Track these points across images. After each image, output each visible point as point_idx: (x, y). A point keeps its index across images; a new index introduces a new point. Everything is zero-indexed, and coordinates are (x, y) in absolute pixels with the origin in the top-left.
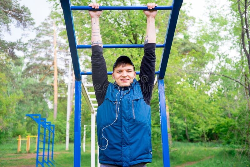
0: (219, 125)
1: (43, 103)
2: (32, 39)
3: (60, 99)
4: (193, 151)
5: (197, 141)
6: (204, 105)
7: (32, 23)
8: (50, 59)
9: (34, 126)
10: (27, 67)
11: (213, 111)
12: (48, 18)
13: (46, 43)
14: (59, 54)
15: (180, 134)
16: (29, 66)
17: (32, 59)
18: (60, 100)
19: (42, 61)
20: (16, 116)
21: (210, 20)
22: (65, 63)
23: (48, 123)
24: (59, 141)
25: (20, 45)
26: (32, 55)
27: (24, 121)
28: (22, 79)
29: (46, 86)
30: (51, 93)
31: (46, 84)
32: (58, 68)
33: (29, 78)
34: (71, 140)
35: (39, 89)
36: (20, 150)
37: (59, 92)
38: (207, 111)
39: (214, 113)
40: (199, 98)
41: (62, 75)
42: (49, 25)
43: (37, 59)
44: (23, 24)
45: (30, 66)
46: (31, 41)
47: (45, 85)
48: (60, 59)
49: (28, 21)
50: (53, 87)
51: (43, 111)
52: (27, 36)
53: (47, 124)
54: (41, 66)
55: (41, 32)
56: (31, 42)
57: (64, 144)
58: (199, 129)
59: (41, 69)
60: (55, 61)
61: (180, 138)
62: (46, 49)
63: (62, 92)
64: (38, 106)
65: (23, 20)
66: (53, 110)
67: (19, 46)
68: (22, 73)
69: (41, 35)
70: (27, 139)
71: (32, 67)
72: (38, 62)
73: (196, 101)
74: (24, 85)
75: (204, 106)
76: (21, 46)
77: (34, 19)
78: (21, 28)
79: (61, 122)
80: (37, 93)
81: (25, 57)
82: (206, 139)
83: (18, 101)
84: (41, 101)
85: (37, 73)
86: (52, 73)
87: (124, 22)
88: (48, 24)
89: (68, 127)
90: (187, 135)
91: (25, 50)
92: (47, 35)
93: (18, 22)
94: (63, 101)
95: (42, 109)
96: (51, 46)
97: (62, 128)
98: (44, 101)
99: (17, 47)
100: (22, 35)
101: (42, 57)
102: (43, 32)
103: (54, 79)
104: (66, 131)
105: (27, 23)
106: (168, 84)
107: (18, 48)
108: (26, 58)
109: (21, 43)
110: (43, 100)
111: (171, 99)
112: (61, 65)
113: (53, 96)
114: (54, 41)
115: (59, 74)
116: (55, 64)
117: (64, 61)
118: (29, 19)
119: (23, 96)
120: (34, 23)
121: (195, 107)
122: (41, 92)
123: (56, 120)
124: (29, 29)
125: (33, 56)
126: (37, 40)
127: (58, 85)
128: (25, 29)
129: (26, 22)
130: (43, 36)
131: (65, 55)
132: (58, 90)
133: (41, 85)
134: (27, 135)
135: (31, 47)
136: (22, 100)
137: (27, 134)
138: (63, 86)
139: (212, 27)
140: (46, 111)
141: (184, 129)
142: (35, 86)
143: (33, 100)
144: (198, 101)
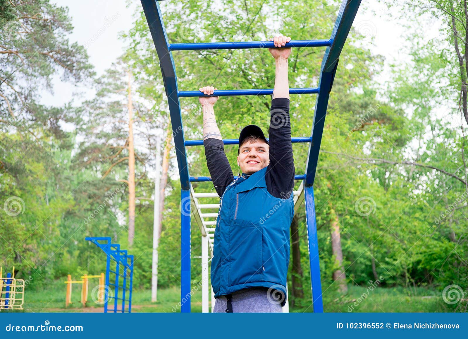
0: (431, 255)
1: (109, 215)
2: (88, 100)
3: (139, 207)
4: (385, 302)
5: (394, 285)
6: (400, 218)
7: (90, 73)
8: (122, 136)
9: (93, 257)
10: (79, 151)
11: (417, 228)
12: (118, 61)
13: (114, 107)
14: (137, 125)
15: (362, 272)
16: (83, 148)
17: (89, 136)
18: (140, 210)
19: (106, 138)
20: (60, 239)
21: (412, 60)
22: (148, 142)
23: (122, 252)
24: (138, 285)
25: (69, 113)
26: (89, 128)
27: (75, 249)
28: (72, 172)
29: (115, 184)
30: (122, 198)
31: (115, 181)
32: (136, 152)
33: (84, 170)
34: (160, 284)
35: (102, 191)
36: (70, 302)
37: (138, 195)
38: (405, 230)
39: (418, 233)
40: (392, 206)
41: (143, 164)
42: (120, 74)
43: (99, 136)
44: (75, 75)
45: (86, 148)
46: (87, 103)
47: (112, 182)
48: (138, 134)
49: (84, 70)
50: (126, 185)
51: (108, 230)
52: (82, 97)
53: (121, 254)
54: (104, 149)
55: (104, 86)
56: (88, 105)
57: (149, 291)
58: (395, 263)
59: (105, 155)
60: (130, 139)
61: (362, 279)
62: (114, 117)
63: (143, 195)
64: (99, 221)
65: (74, 68)
66: (126, 228)
67: (67, 114)
68: (72, 162)
69: (105, 93)
70: (82, 282)
71: (88, 150)
72: (100, 142)
73: (385, 212)
74: (76, 182)
75: (401, 220)
76: (71, 115)
77: (94, 67)
78: (72, 81)
79: (142, 250)
80: (99, 198)
81: (76, 133)
82: (408, 280)
83: (64, 213)
84: (105, 212)
85: (97, 161)
86: (124, 160)
87: (254, 72)
88: (118, 72)
89: (155, 259)
90: (375, 273)
91: (78, 121)
92: (116, 93)
93: (65, 72)
94: (145, 211)
95: (106, 226)
96: (123, 113)
97: (144, 261)
98: (111, 212)
99: (65, 116)
100: (73, 94)
101: (107, 132)
102: (108, 87)
103: (129, 172)
104: (151, 267)
105: (81, 74)
106: (334, 181)
107: (65, 118)
108: (78, 135)
109: (71, 110)
110: (109, 210)
111: (339, 209)
112: (140, 146)
113: (127, 202)
114: (128, 103)
115: (138, 162)
116: (130, 144)
117: (147, 139)
118: (86, 66)
119: (73, 203)
120: (94, 74)
121: (384, 221)
122: (105, 196)
123: (132, 247)
124: (86, 83)
125: (90, 131)
126: (97, 100)
127: (135, 183)
128: (78, 84)
129: (79, 71)
130: (110, 94)
131: (149, 128)
132: (136, 192)
133: (106, 183)
134: (82, 275)
135: (88, 114)
136: (71, 210)
137: (81, 272)
138: (144, 185)
139: (417, 72)
140: (113, 229)
141: (368, 263)
142: (95, 185)
143: (91, 210)
144: (390, 212)
